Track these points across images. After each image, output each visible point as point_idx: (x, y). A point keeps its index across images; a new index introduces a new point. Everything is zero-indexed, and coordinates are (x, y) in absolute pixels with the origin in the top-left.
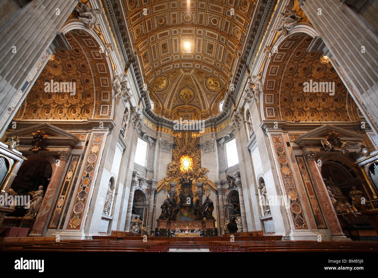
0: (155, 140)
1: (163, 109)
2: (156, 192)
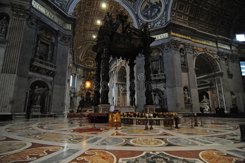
0: (75, 75)
1: (79, 59)
2: (76, 97)
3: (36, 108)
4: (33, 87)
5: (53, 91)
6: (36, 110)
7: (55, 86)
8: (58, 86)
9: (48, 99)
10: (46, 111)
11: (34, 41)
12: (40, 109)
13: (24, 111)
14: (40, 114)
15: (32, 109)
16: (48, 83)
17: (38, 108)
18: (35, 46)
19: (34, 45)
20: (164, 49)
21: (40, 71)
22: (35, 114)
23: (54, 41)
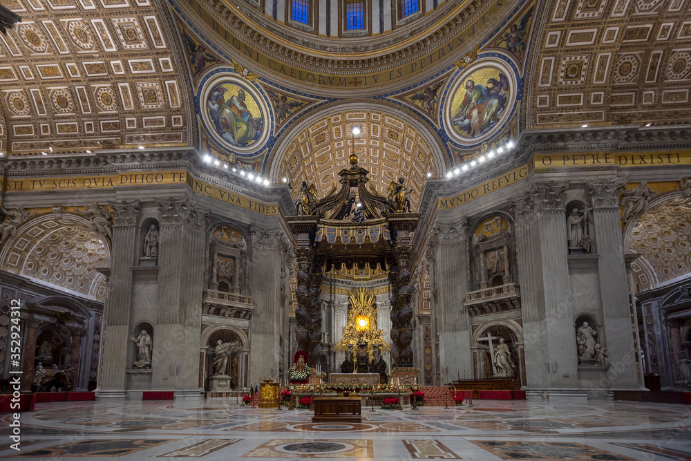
3: (220, 380)
4: (212, 342)
5: (250, 348)
6: (220, 383)
7: (254, 337)
8: (261, 338)
9: (244, 363)
10: (241, 387)
11: (205, 258)
12: (229, 381)
13: (200, 386)
14: (230, 391)
15: (215, 382)
16: (239, 333)
17: (226, 380)
18: (208, 267)
19: (205, 265)
20: (516, 214)
21: (222, 312)
22: (219, 390)
23: (245, 249)
